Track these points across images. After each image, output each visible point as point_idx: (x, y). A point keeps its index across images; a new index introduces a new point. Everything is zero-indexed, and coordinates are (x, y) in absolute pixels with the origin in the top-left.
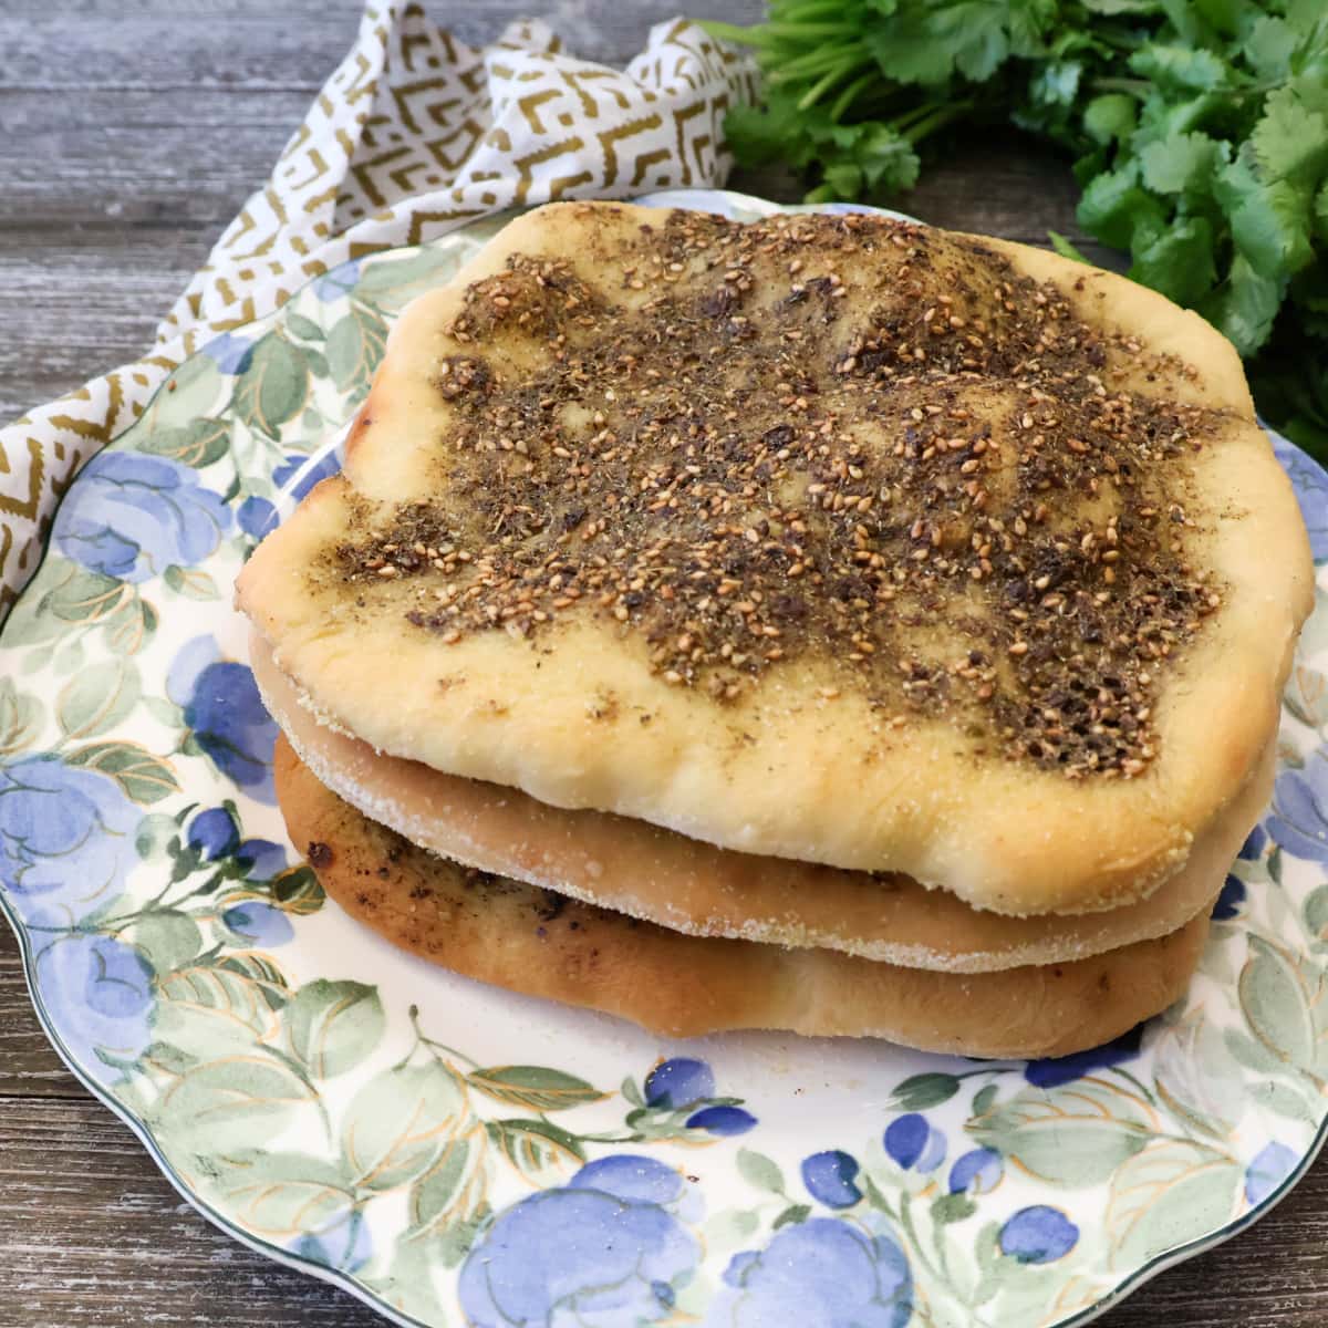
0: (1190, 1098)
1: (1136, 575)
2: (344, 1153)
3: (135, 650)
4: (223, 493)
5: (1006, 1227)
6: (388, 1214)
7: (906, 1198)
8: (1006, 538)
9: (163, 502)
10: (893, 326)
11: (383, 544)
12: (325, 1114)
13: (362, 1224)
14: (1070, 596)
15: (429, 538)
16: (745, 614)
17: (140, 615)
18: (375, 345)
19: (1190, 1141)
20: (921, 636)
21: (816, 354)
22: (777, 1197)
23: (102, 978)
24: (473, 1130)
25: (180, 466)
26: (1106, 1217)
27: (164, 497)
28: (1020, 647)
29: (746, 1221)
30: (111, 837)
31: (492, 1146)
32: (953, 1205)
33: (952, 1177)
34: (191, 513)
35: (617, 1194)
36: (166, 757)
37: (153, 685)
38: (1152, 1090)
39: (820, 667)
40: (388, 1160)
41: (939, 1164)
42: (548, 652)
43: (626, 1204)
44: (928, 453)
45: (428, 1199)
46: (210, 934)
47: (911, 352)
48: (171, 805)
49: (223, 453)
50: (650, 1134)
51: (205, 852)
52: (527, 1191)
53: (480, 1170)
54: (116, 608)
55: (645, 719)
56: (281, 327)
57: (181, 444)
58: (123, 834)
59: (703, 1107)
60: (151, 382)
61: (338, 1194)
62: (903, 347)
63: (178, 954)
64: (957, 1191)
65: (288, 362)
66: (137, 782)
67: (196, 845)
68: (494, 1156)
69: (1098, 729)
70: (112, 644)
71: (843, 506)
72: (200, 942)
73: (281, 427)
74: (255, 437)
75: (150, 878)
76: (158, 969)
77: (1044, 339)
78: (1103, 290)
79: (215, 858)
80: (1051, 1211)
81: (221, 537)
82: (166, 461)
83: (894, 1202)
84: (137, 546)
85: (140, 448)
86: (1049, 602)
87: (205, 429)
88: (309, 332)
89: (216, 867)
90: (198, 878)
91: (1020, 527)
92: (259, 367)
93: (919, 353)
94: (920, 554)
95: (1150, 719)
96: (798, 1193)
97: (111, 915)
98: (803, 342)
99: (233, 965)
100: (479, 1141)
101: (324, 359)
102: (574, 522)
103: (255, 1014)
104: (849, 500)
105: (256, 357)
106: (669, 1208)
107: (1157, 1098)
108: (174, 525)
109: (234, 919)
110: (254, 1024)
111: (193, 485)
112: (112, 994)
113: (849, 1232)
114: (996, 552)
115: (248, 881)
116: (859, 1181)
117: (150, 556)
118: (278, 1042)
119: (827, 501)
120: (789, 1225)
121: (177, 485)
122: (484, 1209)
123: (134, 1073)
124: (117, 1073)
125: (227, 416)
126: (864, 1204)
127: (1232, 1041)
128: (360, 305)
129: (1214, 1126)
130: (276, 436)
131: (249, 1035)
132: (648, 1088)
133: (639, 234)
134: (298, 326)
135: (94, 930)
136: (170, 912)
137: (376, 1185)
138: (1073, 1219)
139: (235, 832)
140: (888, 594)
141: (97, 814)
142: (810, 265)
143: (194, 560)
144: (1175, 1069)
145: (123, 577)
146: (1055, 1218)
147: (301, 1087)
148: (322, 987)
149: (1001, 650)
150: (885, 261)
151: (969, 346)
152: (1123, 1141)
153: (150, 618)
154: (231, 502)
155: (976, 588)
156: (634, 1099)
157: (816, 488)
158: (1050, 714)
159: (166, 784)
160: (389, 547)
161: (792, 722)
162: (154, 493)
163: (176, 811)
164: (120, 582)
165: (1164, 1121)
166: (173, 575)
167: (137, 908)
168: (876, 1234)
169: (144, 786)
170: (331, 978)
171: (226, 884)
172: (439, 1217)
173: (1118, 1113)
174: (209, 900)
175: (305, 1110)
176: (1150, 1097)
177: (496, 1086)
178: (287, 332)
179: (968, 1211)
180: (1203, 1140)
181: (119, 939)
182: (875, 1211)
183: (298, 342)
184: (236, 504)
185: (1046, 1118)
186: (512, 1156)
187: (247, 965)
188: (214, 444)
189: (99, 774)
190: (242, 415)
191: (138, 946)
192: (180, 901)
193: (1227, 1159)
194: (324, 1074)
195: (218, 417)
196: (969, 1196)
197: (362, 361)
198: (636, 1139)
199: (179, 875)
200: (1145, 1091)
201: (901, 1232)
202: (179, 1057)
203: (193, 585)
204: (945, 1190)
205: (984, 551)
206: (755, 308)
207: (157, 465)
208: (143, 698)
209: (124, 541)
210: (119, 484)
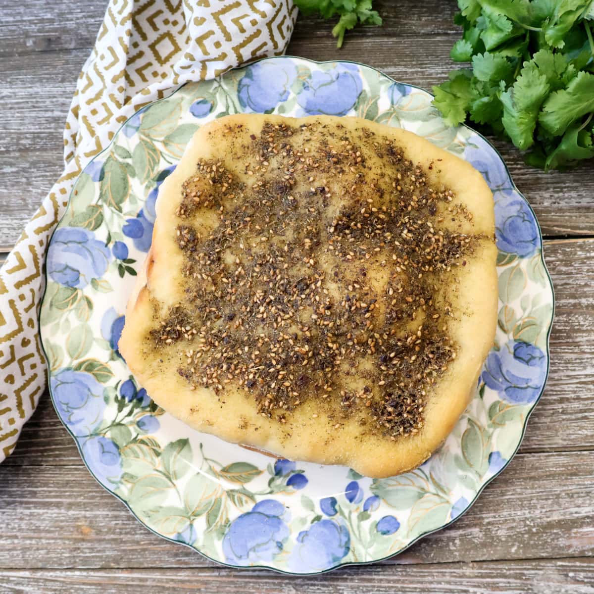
0: (440, 479)
1: (428, 344)
2: (185, 505)
3: (87, 320)
4: (105, 241)
5: (379, 523)
6: (200, 523)
7: (350, 513)
8: (380, 341)
9: (84, 249)
10: (348, 215)
11: (166, 327)
12: (178, 492)
13: (193, 529)
14: (402, 359)
15: (181, 323)
16: (287, 387)
17: (86, 303)
18: (153, 158)
19: (437, 495)
20: (349, 379)
21: (320, 219)
22: (312, 513)
23: (103, 452)
24: (222, 494)
25: (87, 231)
26: (409, 520)
27: (83, 246)
28: (382, 383)
29: (303, 521)
30: (96, 398)
31: (229, 499)
32: (364, 516)
33: (365, 505)
34: (95, 252)
35: (266, 513)
36: (107, 363)
37: (97, 334)
38: (429, 476)
39: (313, 404)
40: (198, 506)
41: (361, 501)
42: (224, 403)
43: (268, 516)
44: (353, 308)
45: (212, 518)
46: (133, 431)
47: (356, 225)
48: (112, 383)
49: (102, 222)
50: (275, 490)
51: (127, 399)
52: (239, 513)
53: (225, 507)
54: (77, 301)
55: (256, 429)
56: (113, 153)
57: (85, 220)
58: (98, 396)
59: (292, 474)
60: (67, 190)
61: (186, 519)
62: (352, 224)
63: (125, 439)
64: (365, 510)
65: (119, 171)
66: (100, 374)
67: (123, 397)
68: (230, 503)
69: (405, 415)
70: (79, 317)
71: (324, 325)
72: (130, 434)
73: (121, 205)
74: (113, 212)
75: (111, 413)
76: (120, 445)
77: (412, 203)
78: (440, 168)
79: (130, 401)
80: (392, 517)
81: (108, 263)
82: (81, 229)
83: (347, 515)
84: (78, 271)
85: (70, 225)
86: (395, 362)
87: (93, 211)
88: (125, 155)
89: (131, 405)
90: (126, 410)
91: (385, 337)
92: (108, 176)
93: (359, 225)
94: (350, 343)
95: (423, 412)
96: (319, 512)
97: (101, 428)
98: (315, 214)
99: (143, 442)
100: (224, 498)
101: (133, 168)
102: (231, 318)
103: (152, 459)
104: (326, 323)
105: (106, 170)
106: (281, 517)
107: (430, 479)
108: (90, 260)
109: (140, 424)
110: (152, 463)
111: (93, 239)
112: (108, 457)
113: (333, 524)
114: (376, 344)
115: (142, 408)
116: (337, 507)
117: (84, 275)
118: (161, 468)
119: (318, 323)
120: (316, 522)
121: (88, 240)
122: (227, 520)
123: (120, 485)
124: (114, 486)
125: (100, 203)
126: (338, 514)
127: (457, 459)
128: (143, 137)
129: (446, 490)
130: (120, 210)
131: (152, 467)
132: (275, 468)
133: (250, 140)
134: (120, 152)
135: (97, 434)
136: (119, 424)
137: (196, 515)
138: (399, 520)
139: (135, 388)
140: (338, 362)
141: (89, 390)
142: (317, 179)
143: (100, 274)
144: (437, 468)
145: (76, 287)
146: (393, 520)
147: (170, 484)
148: (172, 445)
149: (376, 385)
150: (346, 181)
151: (379, 218)
152: (417, 494)
153: (90, 304)
154: (109, 245)
155: (370, 357)
156: (271, 473)
157: (314, 317)
158: (390, 409)
159: (109, 374)
160: (168, 329)
161: (302, 430)
162: (80, 246)
163: (114, 385)
164: (76, 289)
165: (431, 488)
166: (94, 282)
167: (109, 424)
168: (341, 524)
169: (102, 376)
170: (174, 441)
171: (136, 411)
172: (215, 524)
173: (417, 484)
174: (131, 418)
175: (172, 491)
176: (427, 478)
177: (228, 475)
178: (116, 155)
179: (368, 517)
180: (441, 494)
181: (106, 436)
182: (341, 517)
183: (120, 160)
184: (111, 246)
185: (393, 485)
186: (234, 503)
187: (147, 441)
188: (97, 217)
189: (86, 373)
190: (105, 201)
191: (112, 438)
192: (122, 420)
193: (448, 502)
194: (176, 479)
195: (96, 204)
196: (369, 512)
197: (148, 167)
198: (271, 493)
199: (120, 409)
200: (426, 476)
201: (348, 524)
202: (132, 477)
203: (102, 287)
204: (362, 510)
205: (372, 345)
206: (296, 191)
207: (78, 232)
208: (94, 339)
209: (73, 270)
210: (65, 243)
